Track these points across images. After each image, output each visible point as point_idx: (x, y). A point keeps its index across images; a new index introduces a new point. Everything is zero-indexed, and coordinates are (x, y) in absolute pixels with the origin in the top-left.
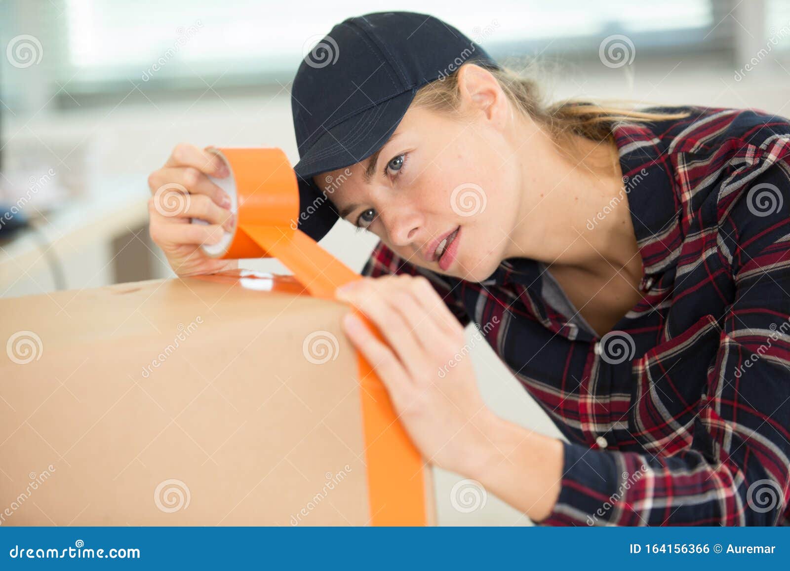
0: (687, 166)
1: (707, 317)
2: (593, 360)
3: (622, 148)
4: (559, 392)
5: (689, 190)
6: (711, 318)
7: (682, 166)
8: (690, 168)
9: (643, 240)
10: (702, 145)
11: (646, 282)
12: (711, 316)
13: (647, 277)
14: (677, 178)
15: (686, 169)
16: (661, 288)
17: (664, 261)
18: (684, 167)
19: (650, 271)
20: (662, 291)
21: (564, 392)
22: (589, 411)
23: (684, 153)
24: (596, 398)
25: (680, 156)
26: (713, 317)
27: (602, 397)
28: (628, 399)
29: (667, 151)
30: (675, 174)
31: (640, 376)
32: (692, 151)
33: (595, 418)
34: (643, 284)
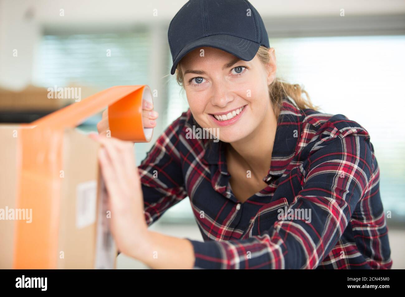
0: (309, 131)
1: (284, 199)
2: (234, 211)
3: (282, 111)
4: (213, 221)
5: (304, 142)
6: (285, 200)
7: (307, 130)
8: (310, 133)
9: (275, 158)
10: (320, 123)
11: (268, 178)
12: (285, 198)
13: (269, 175)
14: (302, 135)
15: (308, 132)
16: (275, 184)
17: (281, 171)
18: (307, 131)
19: (272, 173)
20: (275, 186)
21: (215, 222)
22: (222, 233)
23: (310, 124)
24: (228, 229)
25: (307, 124)
26: (286, 200)
27: (231, 228)
28: (242, 233)
29: (302, 121)
30: (302, 133)
31: (252, 224)
32: (314, 125)
33: (223, 237)
34: (266, 178)
